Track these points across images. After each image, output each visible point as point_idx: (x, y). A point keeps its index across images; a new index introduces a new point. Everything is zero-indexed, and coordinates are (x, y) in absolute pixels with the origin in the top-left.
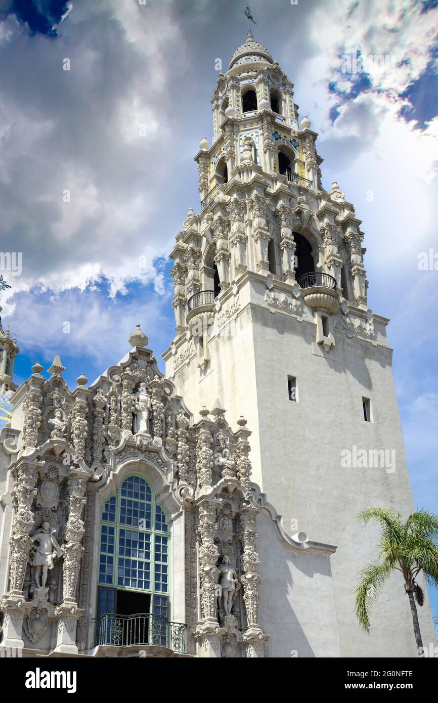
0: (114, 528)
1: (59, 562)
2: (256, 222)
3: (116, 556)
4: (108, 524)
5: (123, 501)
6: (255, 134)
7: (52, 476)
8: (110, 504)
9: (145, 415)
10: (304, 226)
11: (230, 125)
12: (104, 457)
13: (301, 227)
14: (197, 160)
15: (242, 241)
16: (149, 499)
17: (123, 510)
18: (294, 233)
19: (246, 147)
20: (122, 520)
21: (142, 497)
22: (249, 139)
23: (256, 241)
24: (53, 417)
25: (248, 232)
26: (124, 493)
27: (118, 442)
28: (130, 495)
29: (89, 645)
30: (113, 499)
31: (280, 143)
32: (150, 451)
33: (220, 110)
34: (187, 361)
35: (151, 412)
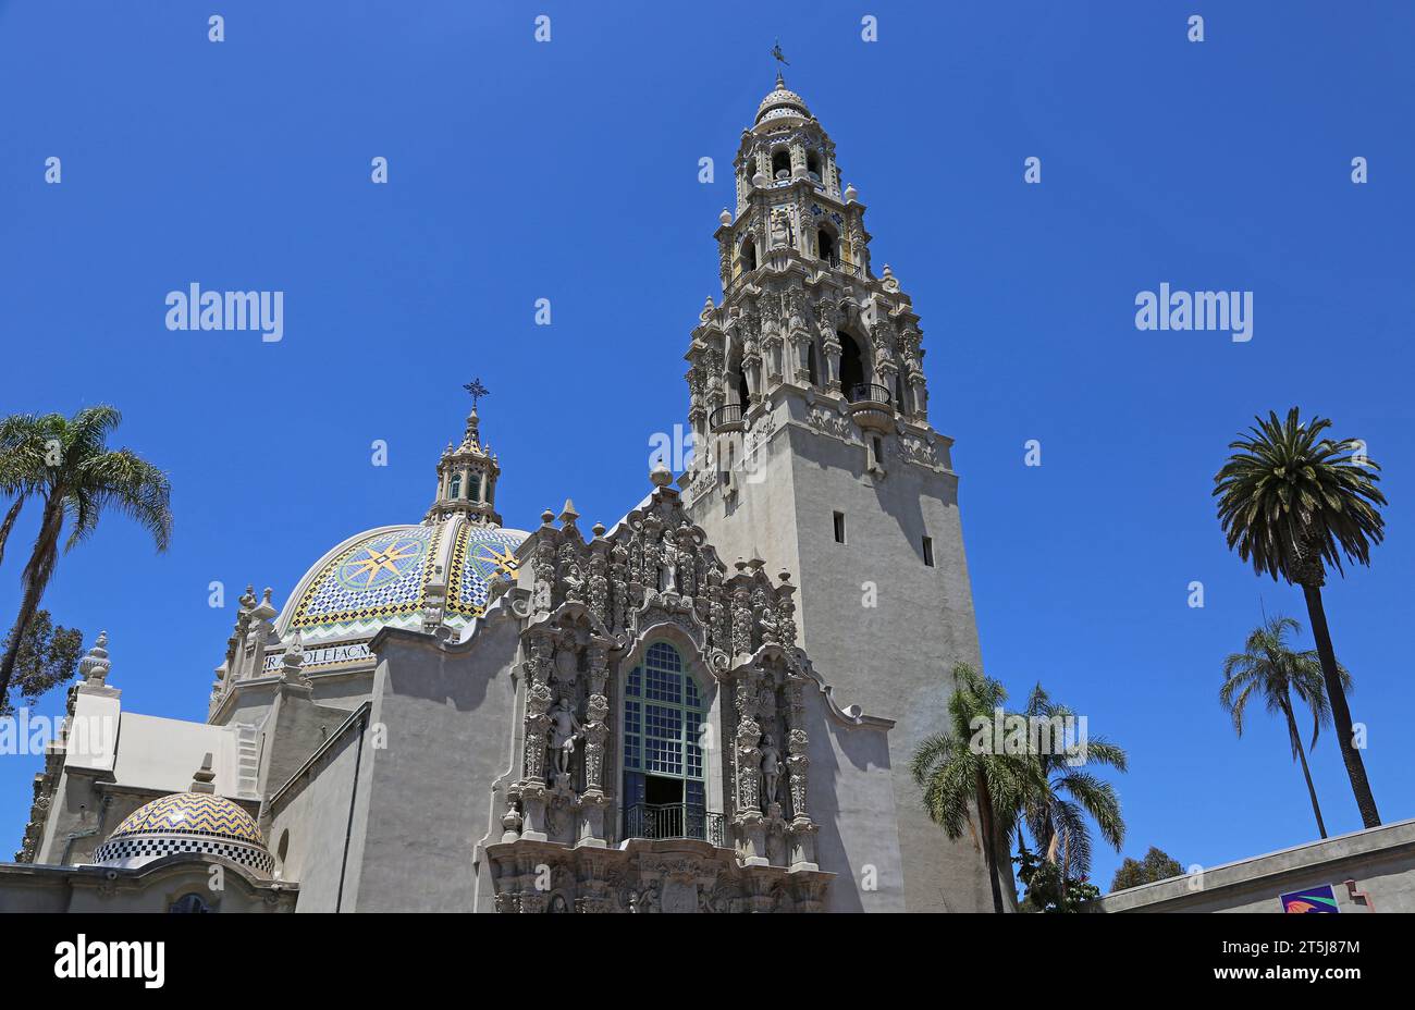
0: (639, 704)
1: (580, 744)
2: (793, 321)
3: (643, 736)
4: (633, 699)
5: (649, 672)
6: (789, 209)
7: (569, 644)
8: (634, 677)
9: (672, 570)
10: (851, 324)
11: (758, 197)
12: (626, 621)
13: (848, 325)
14: (716, 236)
15: (776, 346)
16: (678, 668)
17: (649, 683)
18: (840, 334)
19: (780, 226)
20: (649, 695)
21: (671, 667)
22: (783, 214)
23: (793, 346)
24: (569, 574)
25: (783, 334)
26: (649, 662)
27: (641, 603)
28: (657, 664)
29: (618, 838)
30: (637, 670)
31: (821, 217)
32: (678, 613)
33: (745, 175)
34: (709, 490)
35: (678, 566)
